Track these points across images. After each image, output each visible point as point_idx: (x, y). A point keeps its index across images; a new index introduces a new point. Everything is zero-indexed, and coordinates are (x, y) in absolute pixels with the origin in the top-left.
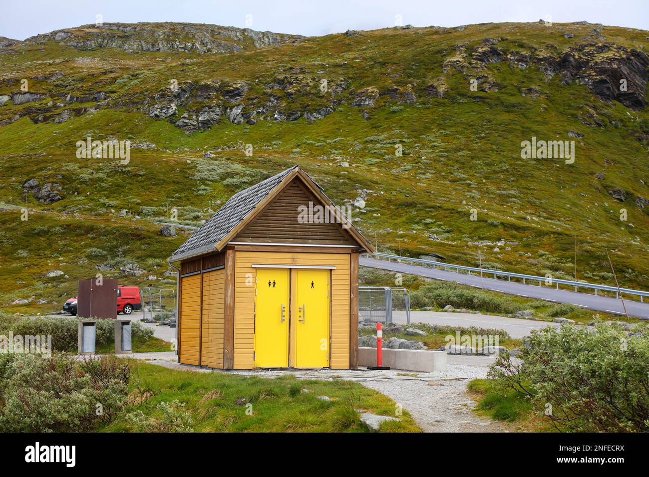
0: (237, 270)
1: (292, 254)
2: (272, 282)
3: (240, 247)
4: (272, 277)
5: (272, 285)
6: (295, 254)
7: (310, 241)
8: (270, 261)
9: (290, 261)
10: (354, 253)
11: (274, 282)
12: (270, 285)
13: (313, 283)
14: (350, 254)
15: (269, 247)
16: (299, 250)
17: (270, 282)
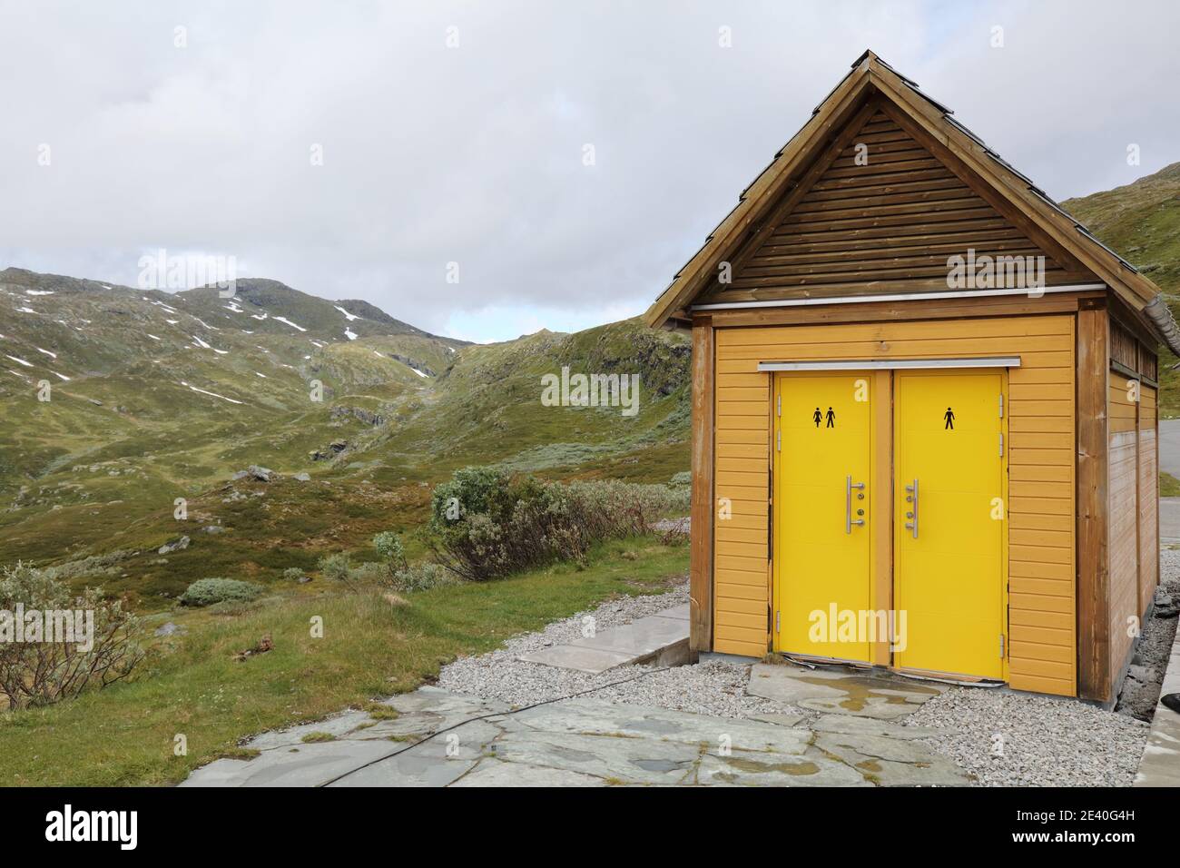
0: (721, 381)
1: (877, 326)
2: (824, 413)
3: (725, 316)
4: (823, 398)
5: (824, 421)
6: (885, 326)
7: (930, 282)
8: (812, 352)
9: (869, 350)
10: (1086, 308)
11: (831, 413)
12: (818, 420)
13: (949, 414)
14: (1076, 313)
15: (804, 312)
16: (894, 314)
17: (818, 413)
